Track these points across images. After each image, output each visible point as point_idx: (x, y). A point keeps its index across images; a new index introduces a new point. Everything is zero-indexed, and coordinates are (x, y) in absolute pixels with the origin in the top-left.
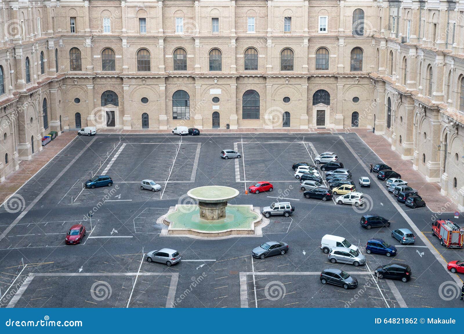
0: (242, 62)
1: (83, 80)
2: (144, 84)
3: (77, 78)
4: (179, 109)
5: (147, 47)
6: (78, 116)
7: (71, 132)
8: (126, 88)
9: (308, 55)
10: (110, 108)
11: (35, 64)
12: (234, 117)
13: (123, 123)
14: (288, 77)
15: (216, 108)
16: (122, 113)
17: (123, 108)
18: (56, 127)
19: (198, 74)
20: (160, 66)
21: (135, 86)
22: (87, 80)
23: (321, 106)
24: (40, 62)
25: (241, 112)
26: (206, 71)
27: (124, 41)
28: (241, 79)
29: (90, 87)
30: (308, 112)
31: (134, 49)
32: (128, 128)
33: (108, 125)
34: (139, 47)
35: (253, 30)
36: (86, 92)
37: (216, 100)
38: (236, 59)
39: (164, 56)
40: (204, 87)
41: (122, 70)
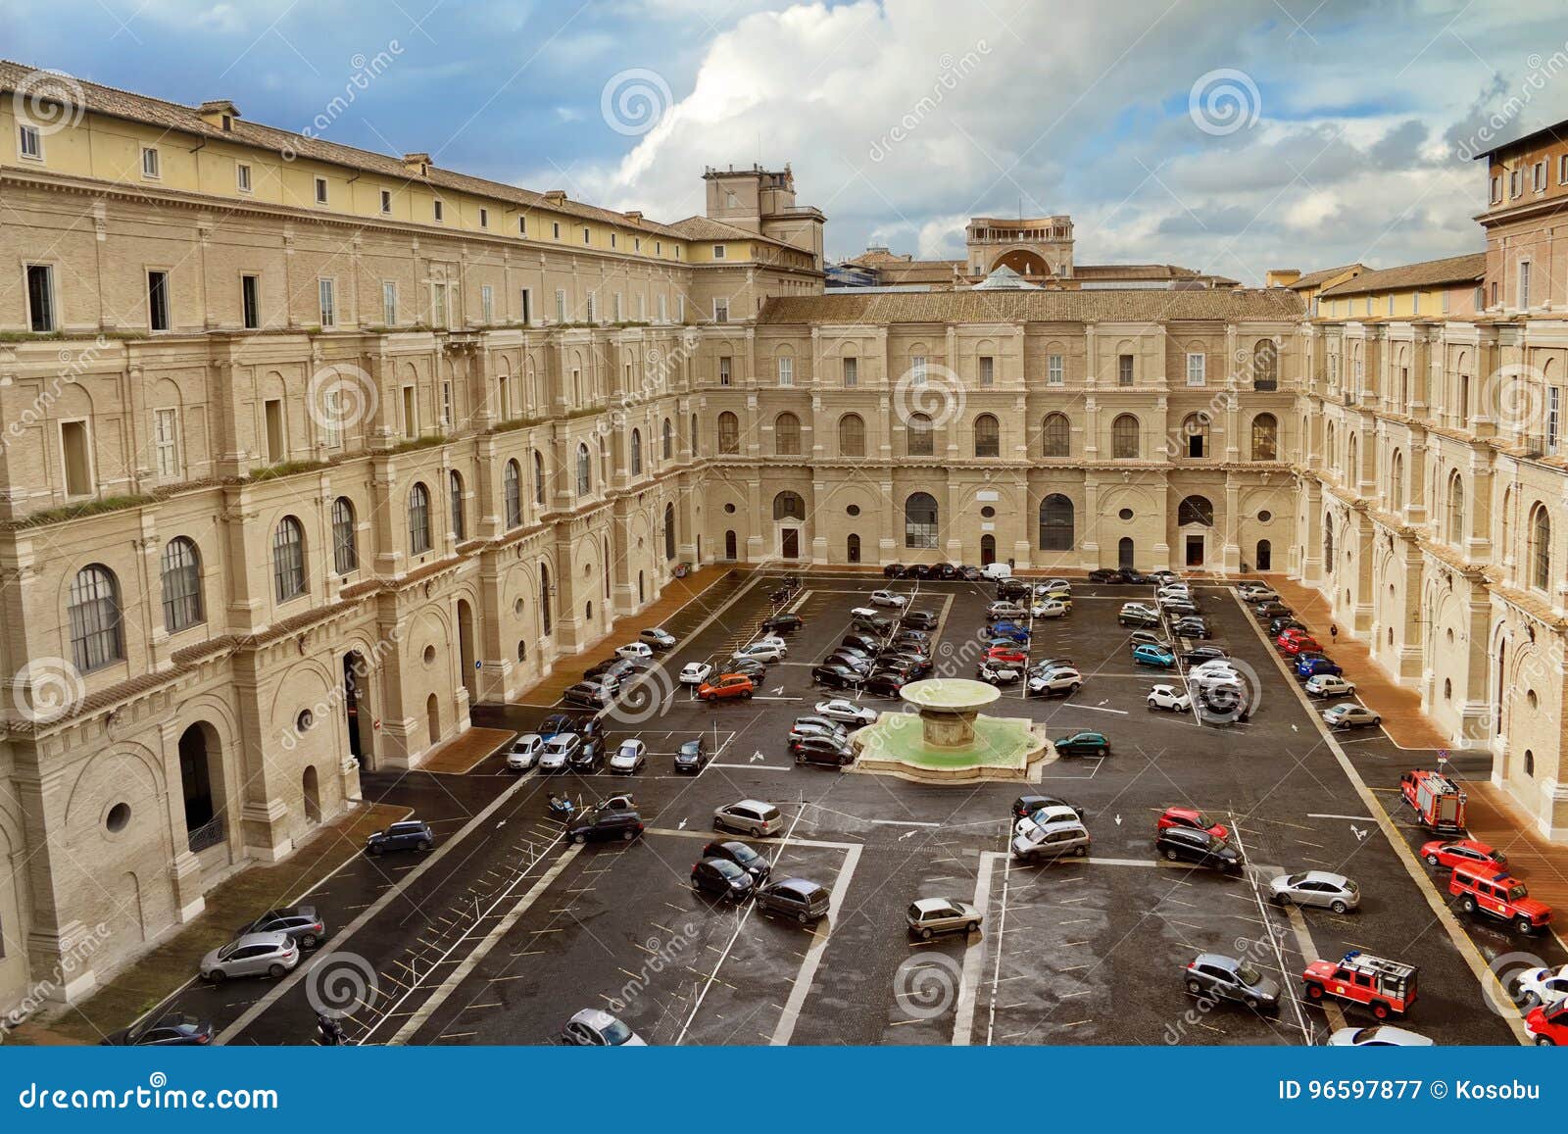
0: (1038, 439)
1: (740, 471)
2: (851, 481)
3: (730, 467)
4: (917, 529)
5: (859, 411)
6: (731, 538)
7: (719, 566)
8: (817, 488)
9: (1168, 427)
10: (790, 523)
11: (653, 442)
12: (1023, 545)
13: (811, 552)
14: (1129, 471)
15: (988, 527)
16: (812, 533)
17: (813, 523)
18: (690, 556)
19: (954, 463)
20: (882, 447)
21: (835, 484)
22: (746, 472)
23: (1195, 529)
24: (662, 438)
25: (1037, 536)
26: (969, 456)
27: (817, 401)
28: (1036, 474)
29: (754, 484)
30: (1171, 539)
31: (835, 415)
32: (821, 561)
33: (786, 555)
34: (843, 411)
35: (1059, 380)
36: (746, 493)
37: (988, 512)
38: (1028, 434)
39: (891, 428)
40: (965, 487)
41: (811, 452)
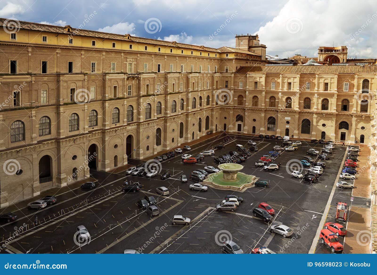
0: (303, 104)
1: (228, 109)
2: (254, 113)
3: (226, 108)
4: (270, 126)
5: (257, 95)
6: (225, 125)
7: (221, 132)
8: (246, 114)
9: (337, 102)
10: (240, 122)
12: (296, 132)
13: (244, 130)
14: (325, 114)
15: (287, 126)
16: (244, 126)
17: (245, 123)
18: (213, 129)
20: (262, 105)
21: (250, 113)
22: (230, 109)
23: (343, 130)
25: (301, 129)
27: (247, 92)
29: (231, 112)
30: (336, 133)
31: (251, 96)
32: (246, 133)
33: (238, 130)
34: (254, 95)
35: (309, 89)
36: (229, 114)
37: (288, 122)
38: (299, 103)
39: (265, 100)
40: (283, 116)
41: (245, 105)
